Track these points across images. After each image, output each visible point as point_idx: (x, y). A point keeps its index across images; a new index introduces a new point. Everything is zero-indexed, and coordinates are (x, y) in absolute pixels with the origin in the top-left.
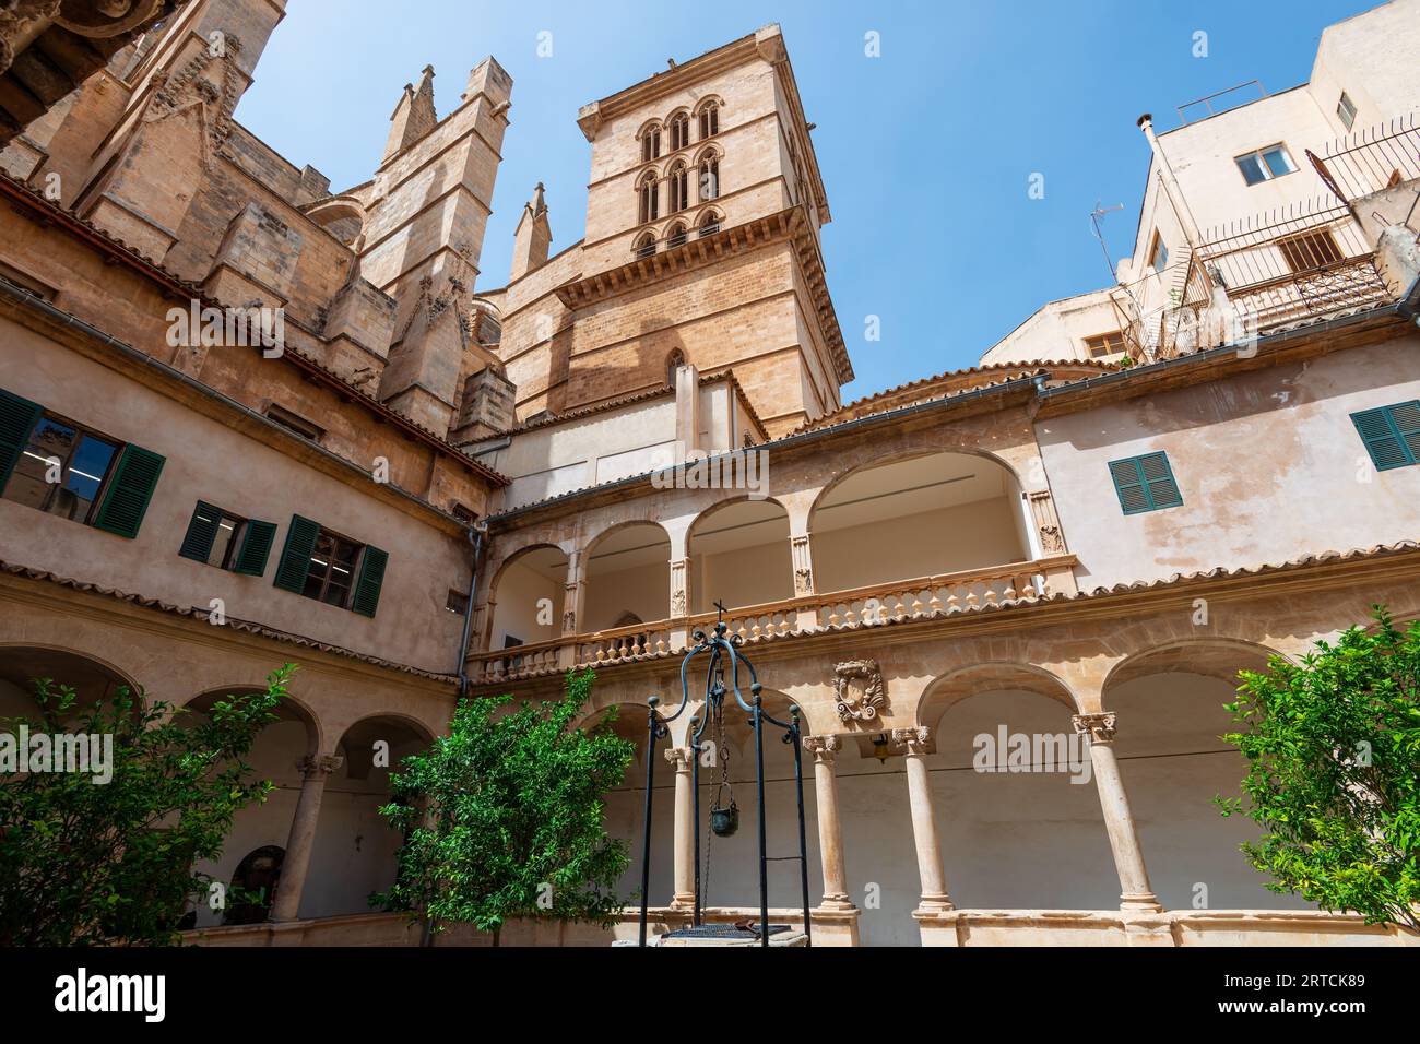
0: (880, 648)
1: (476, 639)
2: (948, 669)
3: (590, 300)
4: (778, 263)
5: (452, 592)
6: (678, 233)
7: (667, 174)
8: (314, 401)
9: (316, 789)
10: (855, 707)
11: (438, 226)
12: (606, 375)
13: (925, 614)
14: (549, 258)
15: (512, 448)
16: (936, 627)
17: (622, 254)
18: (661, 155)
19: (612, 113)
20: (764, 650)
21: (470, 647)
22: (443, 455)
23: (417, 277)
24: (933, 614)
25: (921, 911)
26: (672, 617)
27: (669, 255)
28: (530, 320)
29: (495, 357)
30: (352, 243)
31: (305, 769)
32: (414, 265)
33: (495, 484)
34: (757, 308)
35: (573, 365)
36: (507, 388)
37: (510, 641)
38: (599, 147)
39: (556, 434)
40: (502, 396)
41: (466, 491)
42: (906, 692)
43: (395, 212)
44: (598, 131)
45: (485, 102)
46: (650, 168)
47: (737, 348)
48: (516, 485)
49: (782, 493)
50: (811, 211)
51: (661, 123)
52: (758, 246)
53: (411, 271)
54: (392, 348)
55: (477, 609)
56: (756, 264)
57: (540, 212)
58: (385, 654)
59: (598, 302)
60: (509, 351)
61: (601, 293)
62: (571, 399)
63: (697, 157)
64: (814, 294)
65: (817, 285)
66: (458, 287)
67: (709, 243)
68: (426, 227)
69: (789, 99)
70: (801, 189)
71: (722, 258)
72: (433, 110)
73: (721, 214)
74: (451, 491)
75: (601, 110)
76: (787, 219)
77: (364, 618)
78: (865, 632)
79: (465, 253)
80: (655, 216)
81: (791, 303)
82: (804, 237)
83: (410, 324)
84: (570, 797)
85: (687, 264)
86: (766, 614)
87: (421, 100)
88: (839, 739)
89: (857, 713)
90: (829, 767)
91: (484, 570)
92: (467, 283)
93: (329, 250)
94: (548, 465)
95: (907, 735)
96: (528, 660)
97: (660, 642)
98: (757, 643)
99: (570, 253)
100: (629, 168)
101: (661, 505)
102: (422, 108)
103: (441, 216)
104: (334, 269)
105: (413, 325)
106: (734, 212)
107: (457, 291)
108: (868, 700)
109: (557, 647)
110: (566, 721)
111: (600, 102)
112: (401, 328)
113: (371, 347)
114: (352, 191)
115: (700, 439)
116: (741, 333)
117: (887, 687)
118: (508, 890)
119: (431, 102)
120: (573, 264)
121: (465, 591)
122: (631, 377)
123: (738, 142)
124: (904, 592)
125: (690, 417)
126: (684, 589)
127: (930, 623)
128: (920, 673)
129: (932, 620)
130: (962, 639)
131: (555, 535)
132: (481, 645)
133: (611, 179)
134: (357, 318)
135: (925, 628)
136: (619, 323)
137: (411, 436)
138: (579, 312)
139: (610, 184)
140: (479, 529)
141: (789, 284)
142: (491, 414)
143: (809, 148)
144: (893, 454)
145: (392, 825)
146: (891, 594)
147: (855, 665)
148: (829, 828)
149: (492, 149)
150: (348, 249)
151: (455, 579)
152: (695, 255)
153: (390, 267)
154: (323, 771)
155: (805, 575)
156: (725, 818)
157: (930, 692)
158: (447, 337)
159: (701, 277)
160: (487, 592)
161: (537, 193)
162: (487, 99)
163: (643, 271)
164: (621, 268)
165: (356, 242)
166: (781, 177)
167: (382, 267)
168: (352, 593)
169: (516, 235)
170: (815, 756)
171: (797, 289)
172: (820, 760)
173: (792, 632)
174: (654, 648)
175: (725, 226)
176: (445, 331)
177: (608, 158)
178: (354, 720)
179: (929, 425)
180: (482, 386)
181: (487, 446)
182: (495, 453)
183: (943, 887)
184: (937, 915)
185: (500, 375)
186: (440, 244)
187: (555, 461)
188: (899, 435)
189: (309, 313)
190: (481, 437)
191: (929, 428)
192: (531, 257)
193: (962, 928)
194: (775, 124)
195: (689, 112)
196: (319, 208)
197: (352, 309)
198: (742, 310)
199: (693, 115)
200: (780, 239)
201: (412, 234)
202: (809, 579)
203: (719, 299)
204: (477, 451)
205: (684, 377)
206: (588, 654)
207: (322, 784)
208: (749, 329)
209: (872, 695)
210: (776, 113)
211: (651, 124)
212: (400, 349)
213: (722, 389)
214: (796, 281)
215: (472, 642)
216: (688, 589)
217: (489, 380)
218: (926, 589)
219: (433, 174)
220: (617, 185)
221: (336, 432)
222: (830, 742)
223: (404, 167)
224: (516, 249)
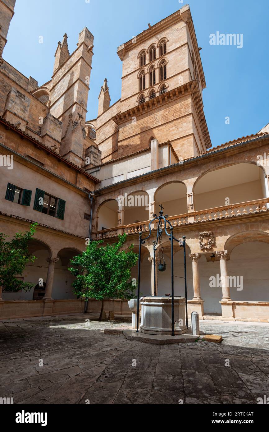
0: (214, 227)
1: (93, 228)
2: (235, 233)
3: (124, 121)
4: (187, 103)
5: (85, 214)
6: (152, 94)
7: (148, 71)
8: (39, 155)
9: (52, 266)
10: (205, 245)
11: (73, 95)
12: (130, 147)
13: (229, 216)
14: (110, 107)
15: (101, 170)
16: (232, 220)
17: (133, 103)
18: (146, 63)
19: (129, 48)
20: (178, 229)
21: (92, 230)
22: (80, 173)
23: (67, 114)
24: (232, 216)
25: (222, 301)
26: (150, 220)
27: (150, 102)
28: (105, 129)
29: (95, 143)
30: (47, 104)
31: (49, 261)
32: (66, 110)
33: (96, 182)
34: (179, 121)
35: (119, 144)
36: (99, 152)
37: (103, 228)
38: (125, 62)
39: (114, 166)
40: (97, 155)
41: (88, 184)
42: (221, 241)
43: (59, 91)
44: (124, 56)
45: (85, 46)
46: (142, 69)
47: (172, 135)
48: (103, 182)
49: (184, 180)
50: (199, 83)
51: (146, 51)
52: (180, 97)
53: (65, 112)
54: (62, 139)
55: (93, 219)
56: (179, 104)
57: (106, 90)
58: (68, 231)
59: (127, 121)
60: (99, 141)
61: (127, 118)
62: (119, 156)
63: (159, 63)
64: (199, 115)
65: (200, 111)
66: (81, 117)
67: (163, 97)
68: (69, 96)
69: (192, 37)
70: (196, 75)
71: (167, 103)
72: (68, 51)
73: (167, 86)
74: (84, 184)
75: (125, 47)
76: (190, 86)
77: (61, 220)
78: (209, 222)
79: (82, 104)
80: (144, 88)
81: (191, 118)
82: (196, 92)
83: (67, 131)
84: (121, 267)
85: (155, 105)
86: (178, 218)
87: (64, 48)
88: (200, 255)
89: (206, 247)
90: (196, 262)
91: (94, 207)
92: (83, 115)
93: (40, 106)
94: (112, 175)
95: (221, 253)
96: (108, 233)
97: (146, 227)
98: (176, 227)
99: (117, 104)
100: (135, 70)
101: (146, 185)
102: (64, 51)
103: (73, 91)
104: (42, 113)
105: (68, 131)
106: (172, 84)
107: (80, 118)
108: (209, 243)
109: (116, 230)
110: (119, 248)
111: (124, 44)
112: (64, 132)
113: (55, 138)
114: (45, 85)
115: (159, 165)
116: (173, 130)
117: (215, 239)
118: (104, 290)
119: (67, 48)
120: (118, 108)
121: (89, 214)
122: (137, 148)
123: (173, 56)
124: (223, 210)
125: (156, 158)
126: (153, 211)
127: (231, 219)
128: (226, 235)
129: (231, 218)
130: (240, 224)
131: (114, 196)
132: (95, 229)
133: (129, 74)
134: (50, 128)
135: (229, 221)
136: (133, 128)
137: (70, 166)
138: (120, 125)
139: (129, 77)
140: (92, 194)
141: (190, 111)
142: (94, 161)
143: (199, 58)
144: (222, 164)
145: (72, 273)
146: (219, 211)
147: (206, 233)
148: (196, 279)
149: (88, 65)
150: (46, 106)
151: (86, 210)
152: (158, 102)
153: (59, 111)
154: (54, 262)
155: (191, 206)
156: (162, 266)
157: (229, 240)
158: (79, 135)
159: (160, 110)
160: (95, 214)
161: (105, 82)
162: (85, 44)
163: (141, 109)
164: (133, 108)
165: (48, 103)
166: (189, 69)
167: (57, 111)
168: (56, 213)
169: (99, 99)
170: (192, 259)
171: (193, 113)
172: (194, 260)
173: (186, 223)
174: (145, 229)
175: (169, 90)
176: (78, 133)
177: (128, 66)
178: (61, 248)
179: (235, 153)
180: (91, 152)
181: (93, 170)
182: (96, 172)
183: (229, 295)
184: (227, 302)
185: (96, 148)
186: (74, 101)
187: (114, 175)
188: (224, 157)
189: (36, 128)
190: (91, 167)
191: (235, 155)
192: (104, 107)
193: (234, 306)
194: (187, 48)
195: (156, 45)
196: (35, 92)
197: (48, 125)
198: (174, 121)
199: (157, 47)
200: (187, 94)
201: (65, 99)
202: (192, 207)
203: (166, 118)
204: (90, 172)
205: (154, 144)
206: (126, 231)
207: (54, 265)
208: (177, 128)
209: (210, 241)
210: (187, 43)
211: (143, 52)
212: (65, 139)
213: (166, 147)
214: (193, 110)
215: (92, 228)
216: (155, 211)
217: (93, 149)
218: (230, 209)
219: (70, 76)
220: (131, 77)
221: (47, 165)
222: (197, 255)
223: (60, 74)
224: (99, 104)
